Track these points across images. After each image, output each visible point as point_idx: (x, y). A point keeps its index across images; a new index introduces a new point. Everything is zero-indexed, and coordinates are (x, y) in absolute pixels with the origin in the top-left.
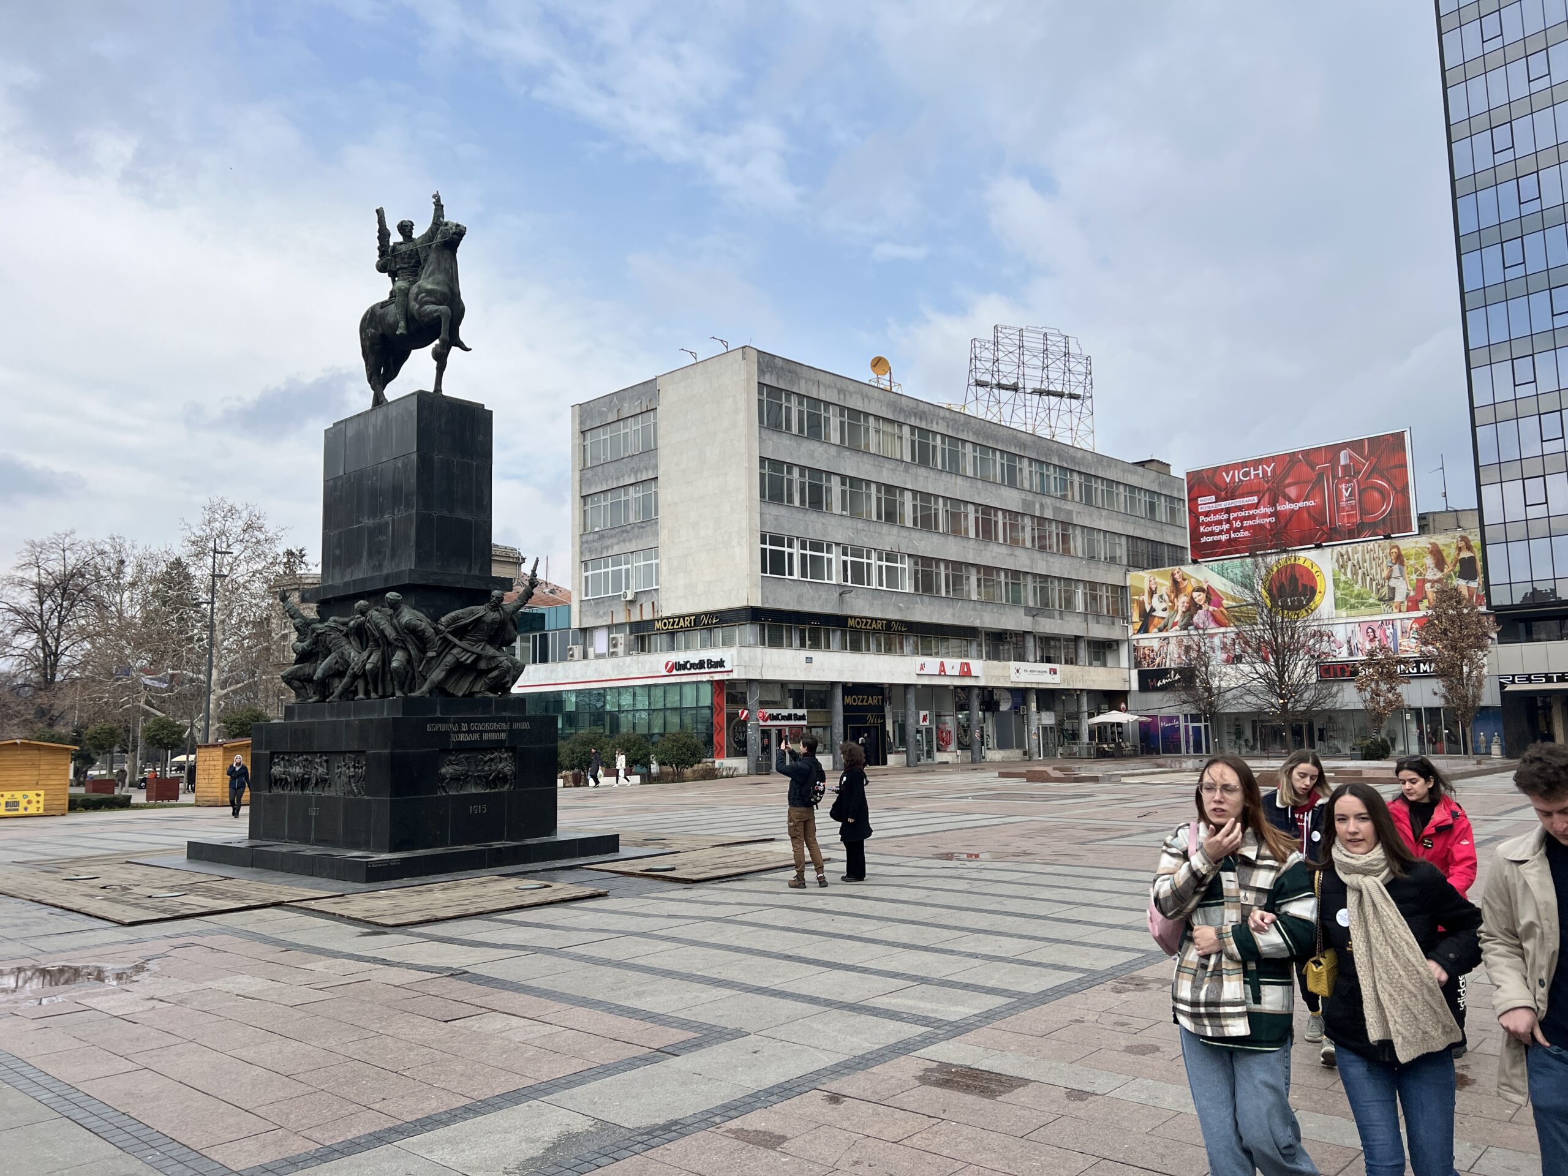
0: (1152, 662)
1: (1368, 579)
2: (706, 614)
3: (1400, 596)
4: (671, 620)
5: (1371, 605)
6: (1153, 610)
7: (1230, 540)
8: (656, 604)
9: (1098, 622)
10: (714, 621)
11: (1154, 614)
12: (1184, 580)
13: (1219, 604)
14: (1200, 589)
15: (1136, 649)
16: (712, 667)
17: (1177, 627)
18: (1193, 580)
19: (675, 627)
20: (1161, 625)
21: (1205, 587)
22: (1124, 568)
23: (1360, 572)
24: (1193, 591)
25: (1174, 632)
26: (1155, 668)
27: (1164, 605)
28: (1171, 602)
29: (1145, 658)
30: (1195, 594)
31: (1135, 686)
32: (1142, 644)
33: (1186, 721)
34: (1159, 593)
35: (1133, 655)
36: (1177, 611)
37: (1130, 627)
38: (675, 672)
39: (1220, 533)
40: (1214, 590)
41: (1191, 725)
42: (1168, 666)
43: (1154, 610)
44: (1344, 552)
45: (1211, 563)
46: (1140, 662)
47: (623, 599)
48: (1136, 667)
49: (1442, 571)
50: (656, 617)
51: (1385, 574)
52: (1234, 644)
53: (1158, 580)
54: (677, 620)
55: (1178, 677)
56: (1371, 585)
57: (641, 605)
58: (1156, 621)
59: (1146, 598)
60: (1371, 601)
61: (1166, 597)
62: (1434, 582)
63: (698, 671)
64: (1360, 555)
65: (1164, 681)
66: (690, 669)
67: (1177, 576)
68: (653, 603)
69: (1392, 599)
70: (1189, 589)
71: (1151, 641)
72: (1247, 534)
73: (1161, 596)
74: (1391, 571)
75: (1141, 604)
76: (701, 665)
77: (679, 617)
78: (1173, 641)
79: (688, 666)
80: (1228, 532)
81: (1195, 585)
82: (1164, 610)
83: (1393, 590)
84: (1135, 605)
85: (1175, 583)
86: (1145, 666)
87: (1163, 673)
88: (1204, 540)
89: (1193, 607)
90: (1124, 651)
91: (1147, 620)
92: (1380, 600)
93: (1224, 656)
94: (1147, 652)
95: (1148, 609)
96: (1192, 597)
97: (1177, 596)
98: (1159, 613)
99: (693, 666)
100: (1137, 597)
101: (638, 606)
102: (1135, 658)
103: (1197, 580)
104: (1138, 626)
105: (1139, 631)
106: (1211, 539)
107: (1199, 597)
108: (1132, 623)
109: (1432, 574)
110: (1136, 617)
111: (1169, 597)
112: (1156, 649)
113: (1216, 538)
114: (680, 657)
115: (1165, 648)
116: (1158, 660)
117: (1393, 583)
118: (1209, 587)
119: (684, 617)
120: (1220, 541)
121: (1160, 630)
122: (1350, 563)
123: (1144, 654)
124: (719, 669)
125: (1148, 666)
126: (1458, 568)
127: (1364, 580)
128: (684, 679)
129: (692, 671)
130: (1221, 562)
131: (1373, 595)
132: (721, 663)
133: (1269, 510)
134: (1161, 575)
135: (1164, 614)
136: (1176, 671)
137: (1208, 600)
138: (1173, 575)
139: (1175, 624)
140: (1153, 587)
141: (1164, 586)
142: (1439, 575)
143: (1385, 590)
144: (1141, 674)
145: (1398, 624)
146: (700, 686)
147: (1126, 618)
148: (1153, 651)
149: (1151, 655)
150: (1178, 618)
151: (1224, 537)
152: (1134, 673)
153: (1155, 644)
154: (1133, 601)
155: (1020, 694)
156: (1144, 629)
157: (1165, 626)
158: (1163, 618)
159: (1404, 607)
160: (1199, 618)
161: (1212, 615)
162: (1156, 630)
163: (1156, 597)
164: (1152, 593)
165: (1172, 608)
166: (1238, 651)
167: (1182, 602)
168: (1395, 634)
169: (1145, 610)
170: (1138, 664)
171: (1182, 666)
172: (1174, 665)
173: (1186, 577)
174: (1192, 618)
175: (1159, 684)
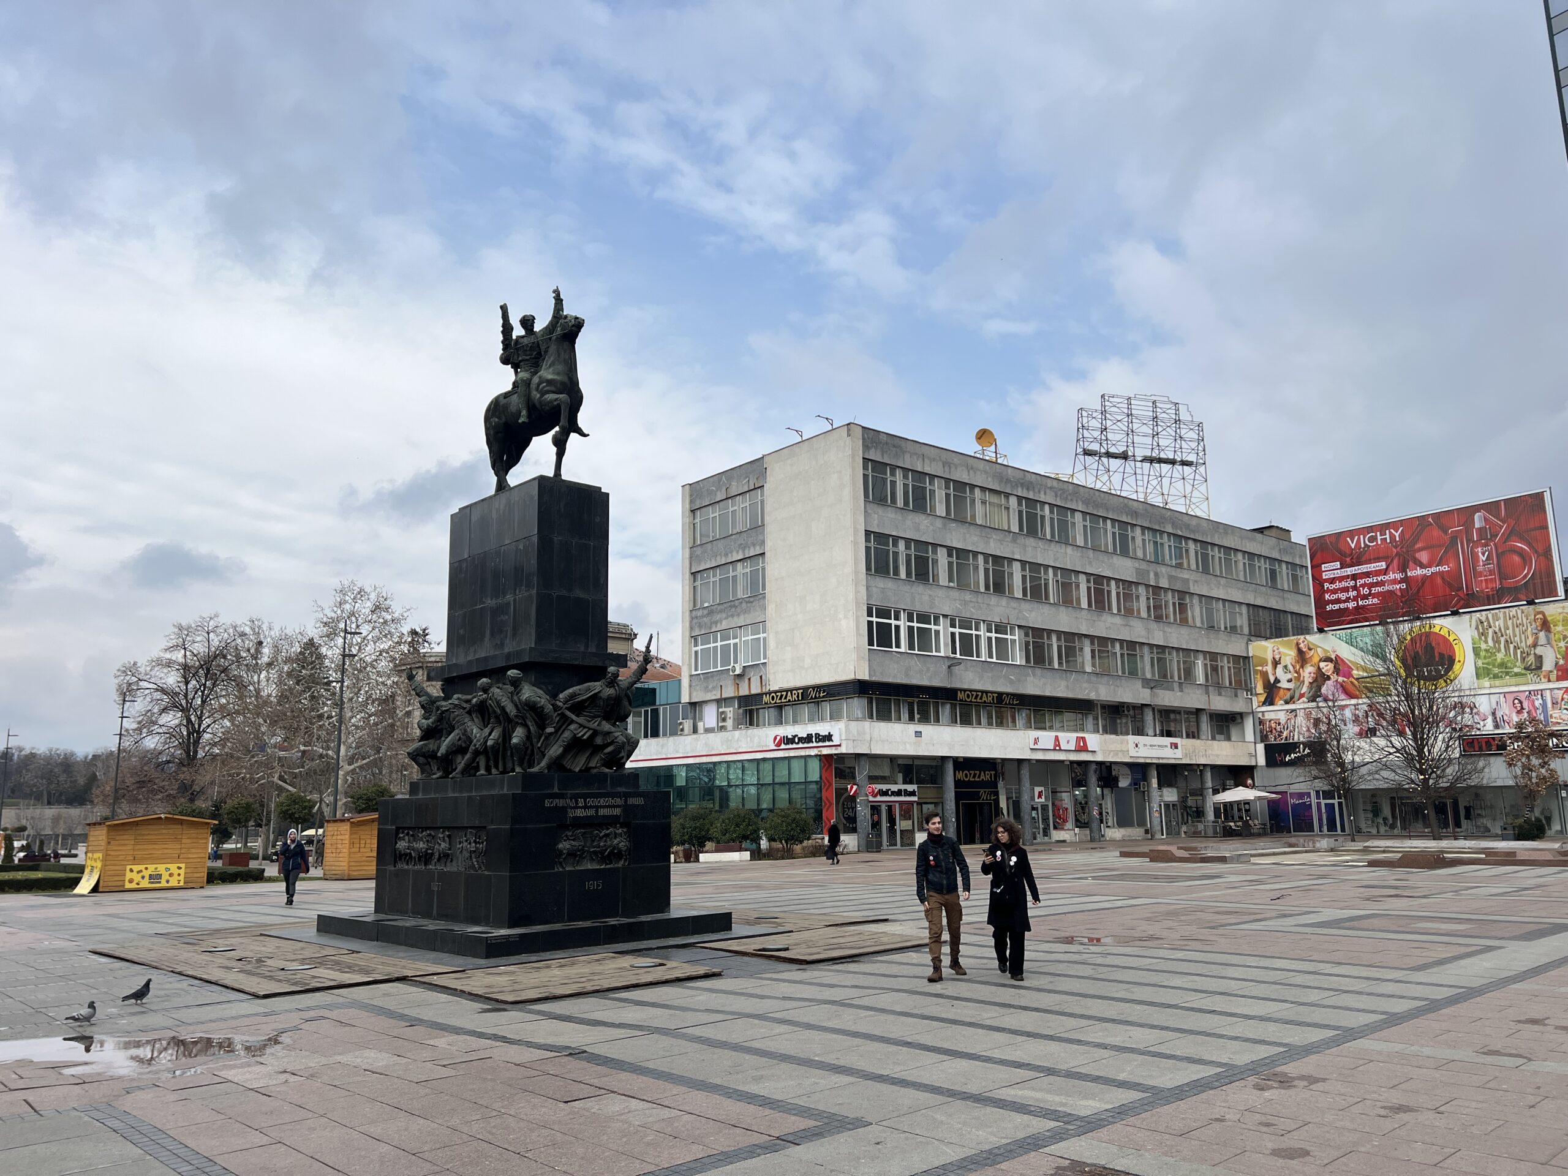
0: (1279, 736)
1: (1512, 647)
2: (813, 687)
3: (1548, 665)
4: (779, 694)
5: (1516, 675)
6: (1277, 681)
7: (1358, 608)
8: (763, 677)
9: (1220, 694)
10: (822, 695)
11: (1278, 685)
12: (1310, 649)
13: (1349, 675)
14: (1328, 659)
15: (1261, 722)
16: (820, 741)
17: (1305, 699)
18: (1319, 650)
19: (783, 700)
20: (1288, 696)
21: (1333, 657)
22: (1246, 638)
23: (1502, 640)
24: (1321, 660)
25: (1301, 705)
26: (1283, 741)
27: (1289, 676)
28: (1296, 672)
29: (1271, 731)
30: (1322, 665)
31: (1262, 761)
32: (1268, 716)
33: (1318, 797)
34: (1283, 663)
35: (1258, 728)
36: (1303, 681)
37: (1254, 699)
38: (783, 746)
39: (1347, 600)
40: (1342, 660)
41: (1323, 802)
42: (1296, 739)
43: (1279, 681)
44: (1483, 619)
45: (1338, 632)
46: (1266, 736)
47: (731, 673)
48: (1262, 741)
50: (764, 691)
51: (1530, 641)
52: (1367, 717)
53: (1282, 649)
54: (785, 693)
55: (1307, 751)
56: (1515, 654)
57: (749, 679)
58: (1281, 692)
59: (1269, 668)
60: (1516, 670)
61: (1291, 668)
63: (806, 745)
64: (1501, 622)
65: (1293, 756)
66: (798, 743)
67: (1302, 646)
68: (761, 677)
69: (1539, 667)
70: (1316, 659)
71: (1277, 713)
72: (1375, 601)
73: (1286, 667)
74: (1537, 638)
75: (1265, 675)
76: (809, 739)
77: (787, 691)
78: (1301, 713)
79: (796, 740)
80: (1355, 599)
81: (1321, 653)
82: (1290, 681)
83: (1539, 659)
84: (1258, 676)
85: (1300, 652)
86: (1272, 741)
87: (1292, 747)
88: (1329, 608)
89: (1321, 678)
90: (1249, 725)
91: (1272, 692)
92: (1526, 669)
93: (1357, 729)
94: (1273, 725)
95: (1272, 680)
96: (1319, 667)
97: (1302, 667)
98: (1284, 684)
99: (801, 740)
101: (747, 681)
102: (1261, 732)
103: (1325, 651)
104: (1262, 698)
105: (1264, 703)
106: (1337, 607)
107: (1327, 668)
108: (1257, 695)
110: (1260, 689)
111: (1294, 667)
112: (1283, 722)
113: (1342, 606)
114: (789, 731)
115: (1293, 722)
116: (1285, 734)
117: (1539, 651)
118: (1337, 657)
119: (791, 690)
120: (1347, 608)
121: (1287, 703)
122: (1490, 631)
123: (1270, 727)
124: (827, 743)
125: (1275, 739)
127: (1507, 648)
128: (792, 754)
129: (801, 745)
130: (1349, 631)
131: (1519, 663)
132: (829, 737)
133: (1399, 576)
134: (1287, 645)
135: (1291, 686)
136: (1305, 745)
137: (1337, 671)
138: (1298, 644)
139: (1302, 696)
140: (1277, 658)
141: (1289, 655)
143: (1531, 659)
144: (1269, 749)
145: (1547, 694)
146: (809, 759)
147: (1250, 690)
148: (1279, 724)
149: (1278, 728)
150: (1304, 690)
151: (1351, 605)
152: (1261, 748)
153: (1282, 717)
154: (1256, 672)
155: (1140, 770)
156: (1270, 701)
157: (1292, 698)
158: (1289, 690)
159: (1553, 676)
160: (1327, 689)
161: (1342, 686)
162: (1282, 702)
163: (1280, 668)
164: (1276, 663)
165: (1298, 678)
166: (1372, 724)
167: (1308, 672)
168: (1544, 705)
169: (1269, 681)
170: (1264, 738)
171: (1312, 740)
172: (1303, 739)
173: (1312, 647)
174: (1320, 689)
175: (1287, 759)
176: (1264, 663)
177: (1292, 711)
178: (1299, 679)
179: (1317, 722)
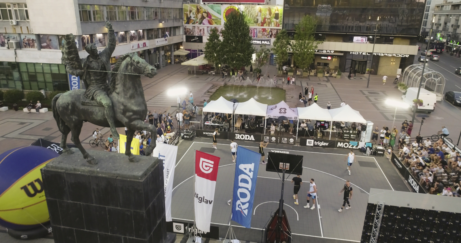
0: (190, 33)
3: (259, 22)
5: (252, 23)
6: (190, 17)
8: (28, 27)
9: (176, 21)
11: (191, 18)
13: (210, 18)
14: (205, 12)
17: (198, 23)
18: (203, 9)
20: (193, 22)
21: (207, 12)
22: (182, 2)
23: (250, 13)
24: (203, 12)
25: (197, 25)
26: (191, 35)
27: (194, 16)
28: (196, 15)
29: (188, 32)
30: (204, 14)
31: (185, 40)
32: (187, 27)
33: (199, 51)
34: (193, 12)
35: (184, 30)
37: (183, 22)
41: (200, 53)
42: (194, 35)
43: (191, 17)
44: (246, 7)
45: (209, 4)
48: (185, 34)
49: (270, 16)
50: (29, 33)
51: (256, 15)
53: (192, 8)
55: (197, 38)
56: (252, 17)
57: (21, 27)
58: (191, 21)
59: (188, 13)
60: (252, 22)
62: (268, 19)
64: (250, 8)
65: (193, 40)
67: (198, 7)
69: (257, 22)
70: (202, 12)
71: (190, 26)
73: (193, 13)
74: (258, 14)
75: (187, 15)
78: (196, 27)
81: (203, 10)
82: (194, 17)
83: (258, 20)
84: (185, 15)
85: (198, 9)
86: (188, 34)
89: (203, 18)
90: (181, 29)
91: (189, 20)
92: (254, 22)
94: (188, 30)
95: (189, 16)
96: (203, 15)
97: (198, 14)
98: (192, 18)
100: (186, 12)
102: (185, 32)
103: (205, 10)
104: (186, 22)
105: (186, 23)
107: (205, 15)
108: (184, 20)
109: (268, 16)
110: (185, 19)
111: (196, 13)
112: (191, 29)
115: (194, 29)
116: (192, 33)
117: (258, 17)
118: (208, 12)
121: (193, 24)
122: (247, 10)
123: (187, 30)
126: (274, 16)
127: (251, 16)
130: (212, 4)
131: (253, 20)
134: (194, 6)
136: (197, 37)
137: (207, 16)
138: (197, 7)
139: (197, 22)
140: (191, 10)
142: (270, 17)
143: (256, 19)
144: (187, 37)
145: (258, 29)
147: (182, 19)
149: (190, 31)
150: (198, 21)
152: (184, 36)
154: (184, 13)
155: (157, 49)
156: (188, 23)
159: (260, 25)
160: (204, 21)
161: (208, 21)
162: (191, 23)
163: (191, 13)
164: (190, 11)
167: (200, 16)
168: (257, 32)
170: (185, 33)
171: (199, 35)
172: (196, 35)
174: (202, 21)
175: (192, 40)
176: (187, 11)
177: (194, 26)
178: (197, 17)
179: (200, 30)
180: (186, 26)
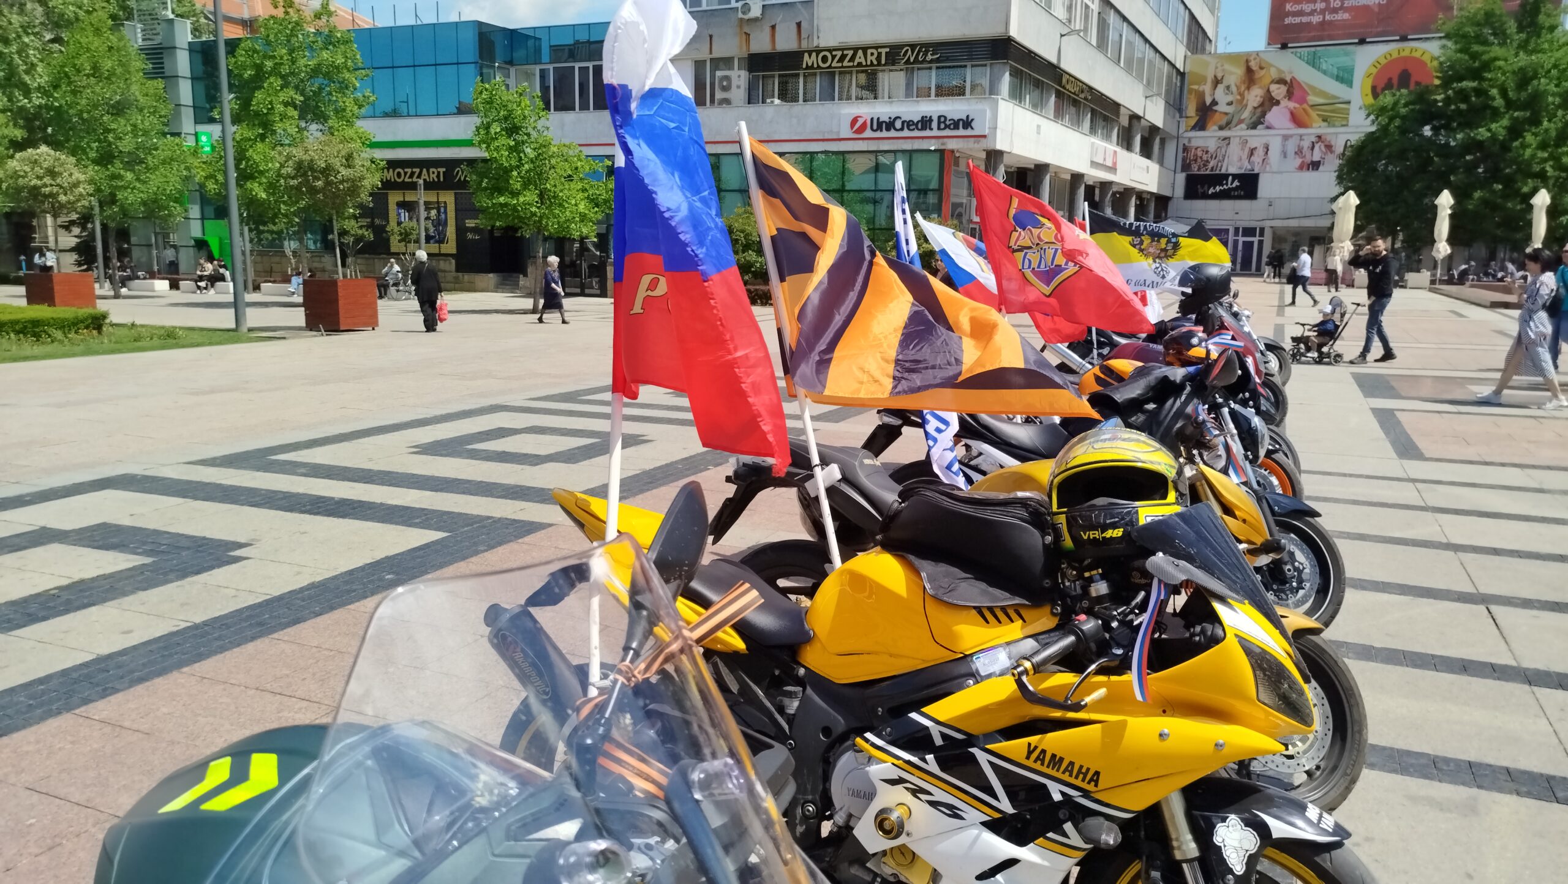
0: (1205, 165)
2: (913, 46)
4: (839, 53)
6: (1214, 103)
7: (1323, 24)
8: (805, 26)
10: (929, 57)
11: (1215, 108)
12: (1261, 68)
13: (1302, 100)
14: (1281, 81)
15: (1186, 149)
17: (1243, 126)
18: (1273, 70)
19: (846, 63)
20: (1223, 122)
21: (1288, 79)
25: (1239, 132)
26: (1208, 172)
27: (1230, 98)
29: (1196, 160)
30: (1274, 87)
31: (1180, 191)
32: (1195, 143)
33: (1235, 234)
34: (1225, 83)
35: (1180, 155)
36: (1246, 106)
37: (1182, 122)
38: (869, 133)
39: (1312, 13)
40: (1299, 83)
41: (1241, 239)
42: (1223, 171)
43: (1217, 104)
45: (1299, 50)
46: (1189, 165)
48: (1183, 170)
50: (804, 45)
53: (1227, 67)
54: (851, 53)
55: (1236, 183)
57: (773, 27)
58: (1217, 116)
59: (1207, 88)
63: (916, 133)
65: (1218, 188)
67: (1252, 63)
68: (799, 25)
70: (1267, 81)
71: (1207, 140)
72: (1346, 16)
73: (1228, 87)
75: (1201, 96)
76: (925, 123)
77: (856, 50)
78: (1235, 142)
79: (898, 125)
80: (1323, 12)
81: (1274, 74)
82: (1230, 104)
84: (1193, 96)
85: (1249, 71)
86: (1195, 170)
88: (1287, 21)
89: (1268, 103)
90: (1172, 148)
91: (1205, 115)
93: (1298, 161)
94: (1199, 153)
95: (1208, 101)
96: (1268, 91)
97: (1248, 88)
98: (1222, 107)
99: (909, 124)
100: (1195, 87)
102: (1184, 160)
103: (1280, 71)
104: (1192, 122)
105: (1194, 128)
106: (1297, 20)
107: (1278, 91)
110: (1193, 112)
111: (1238, 88)
112: (1212, 149)
113: (1305, 19)
114: (881, 109)
115: (1223, 150)
116: (1212, 163)
118: (1293, 79)
119: (865, 49)
120: (1309, 24)
121: (1221, 128)
123: (1196, 155)
124: (961, 132)
125: (1199, 169)
128: (885, 146)
129: (906, 133)
130: (1313, 49)
132: (967, 123)
136: (1235, 177)
137: (1290, 95)
138: (1247, 62)
139: (1241, 122)
140: (1219, 77)
141: (1235, 74)
144: (1190, 179)
147: (1179, 112)
148: (1207, 152)
149: (1205, 157)
150: (1246, 114)
151: (1316, 19)
152: (1181, 178)
153: (1212, 145)
154: (1190, 91)
156: (1201, 125)
157: (1228, 124)
158: (1226, 114)
160: (1273, 116)
161: (1292, 114)
162: (1216, 128)
163: (1220, 88)
164: (1217, 82)
165: (1241, 101)
167: (1254, 96)
169: (1204, 103)
170: (1186, 167)
171: (1242, 171)
172: (1233, 170)
173: (1263, 65)
174: (1264, 115)
175: (1211, 191)
176: (1202, 80)
177: (1225, 139)
178: (1242, 103)
179: (1252, 152)
180: (1190, 139)
